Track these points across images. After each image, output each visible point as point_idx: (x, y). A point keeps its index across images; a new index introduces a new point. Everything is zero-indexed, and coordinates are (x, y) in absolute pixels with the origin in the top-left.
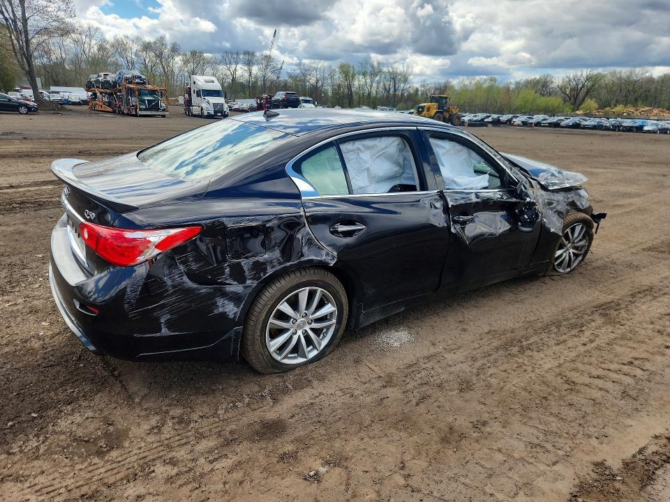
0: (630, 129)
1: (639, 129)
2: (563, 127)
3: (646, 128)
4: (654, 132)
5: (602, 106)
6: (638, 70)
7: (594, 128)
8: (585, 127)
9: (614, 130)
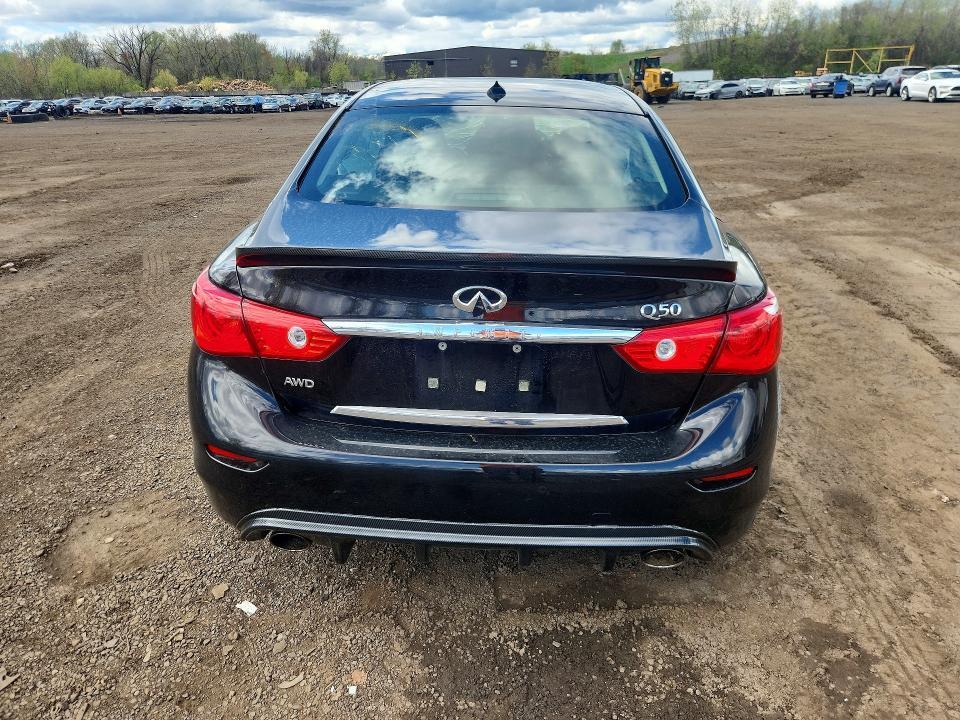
0: (246, 110)
1: (258, 108)
2: (158, 112)
3: (265, 107)
4: (275, 111)
5: (183, 79)
6: (202, 26)
7: (202, 111)
8: (189, 111)
9: (229, 112)
